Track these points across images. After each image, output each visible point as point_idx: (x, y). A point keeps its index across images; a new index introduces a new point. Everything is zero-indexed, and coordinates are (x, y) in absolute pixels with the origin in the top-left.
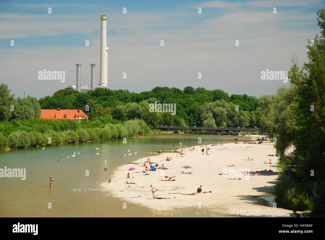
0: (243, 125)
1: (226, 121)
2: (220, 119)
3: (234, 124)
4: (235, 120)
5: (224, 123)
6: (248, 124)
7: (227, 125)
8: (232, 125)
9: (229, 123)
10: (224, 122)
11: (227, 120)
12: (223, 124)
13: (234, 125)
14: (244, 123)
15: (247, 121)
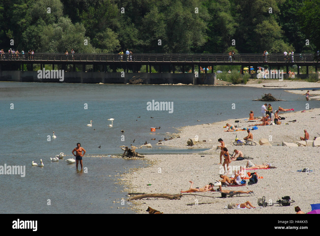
0: (185, 43)
1: (115, 29)
2: (91, 21)
3: (148, 38)
4: (152, 23)
5: (108, 36)
6: (203, 40)
7: (121, 43)
8: (141, 42)
9: (128, 36)
10: (110, 32)
11: (118, 24)
12: (106, 42)
13: (147, 43)
14: (189, 34)
15: (199, 25)
